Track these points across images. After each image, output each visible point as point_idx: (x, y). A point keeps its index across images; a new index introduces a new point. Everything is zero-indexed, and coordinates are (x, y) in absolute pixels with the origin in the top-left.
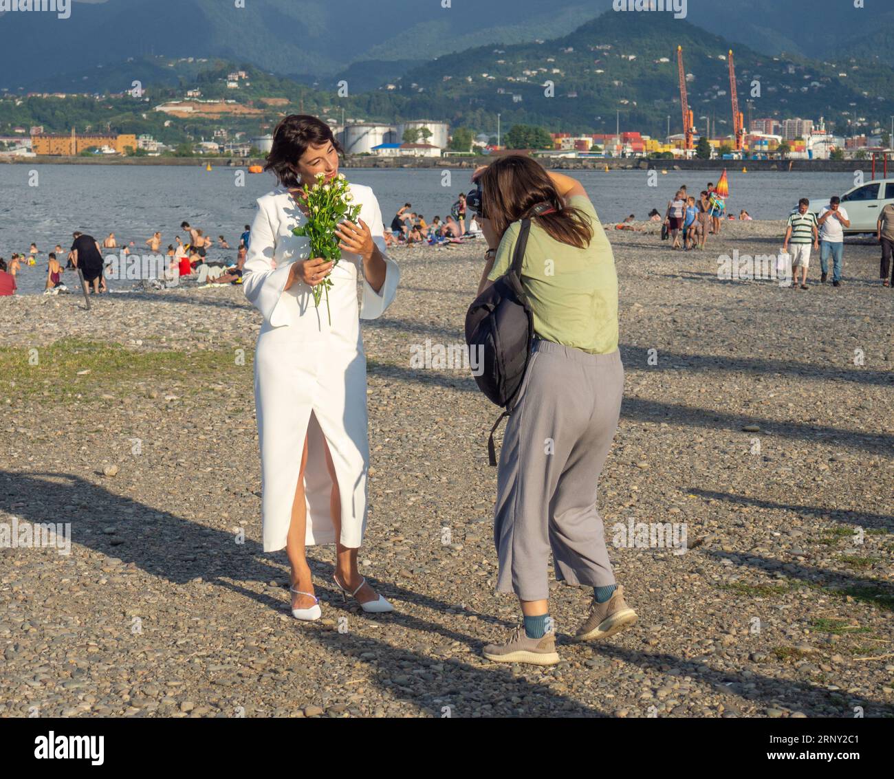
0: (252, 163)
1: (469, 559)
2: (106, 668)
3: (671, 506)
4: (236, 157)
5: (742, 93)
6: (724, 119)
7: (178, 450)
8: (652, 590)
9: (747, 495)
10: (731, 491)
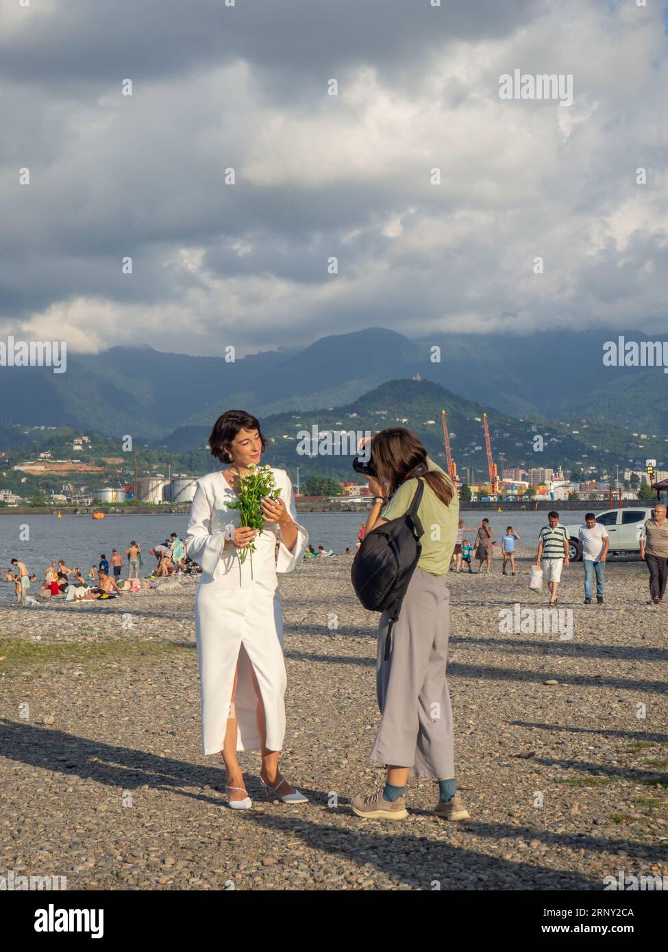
0: (95, 511)
1: (355, 769)
2: (96, 841)
3: (503, 732)
4: (81, 506)
5: (495, 448)
6: (481, 469)
7: (97, 707)
8: (504, 784)
9: (560, 725)
10: (547, 722)
